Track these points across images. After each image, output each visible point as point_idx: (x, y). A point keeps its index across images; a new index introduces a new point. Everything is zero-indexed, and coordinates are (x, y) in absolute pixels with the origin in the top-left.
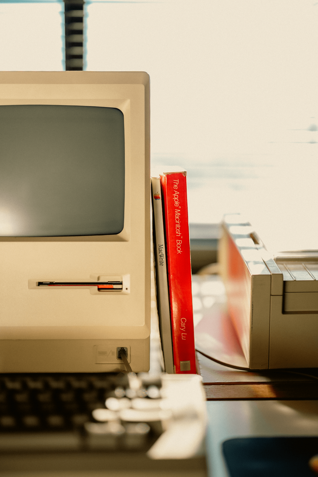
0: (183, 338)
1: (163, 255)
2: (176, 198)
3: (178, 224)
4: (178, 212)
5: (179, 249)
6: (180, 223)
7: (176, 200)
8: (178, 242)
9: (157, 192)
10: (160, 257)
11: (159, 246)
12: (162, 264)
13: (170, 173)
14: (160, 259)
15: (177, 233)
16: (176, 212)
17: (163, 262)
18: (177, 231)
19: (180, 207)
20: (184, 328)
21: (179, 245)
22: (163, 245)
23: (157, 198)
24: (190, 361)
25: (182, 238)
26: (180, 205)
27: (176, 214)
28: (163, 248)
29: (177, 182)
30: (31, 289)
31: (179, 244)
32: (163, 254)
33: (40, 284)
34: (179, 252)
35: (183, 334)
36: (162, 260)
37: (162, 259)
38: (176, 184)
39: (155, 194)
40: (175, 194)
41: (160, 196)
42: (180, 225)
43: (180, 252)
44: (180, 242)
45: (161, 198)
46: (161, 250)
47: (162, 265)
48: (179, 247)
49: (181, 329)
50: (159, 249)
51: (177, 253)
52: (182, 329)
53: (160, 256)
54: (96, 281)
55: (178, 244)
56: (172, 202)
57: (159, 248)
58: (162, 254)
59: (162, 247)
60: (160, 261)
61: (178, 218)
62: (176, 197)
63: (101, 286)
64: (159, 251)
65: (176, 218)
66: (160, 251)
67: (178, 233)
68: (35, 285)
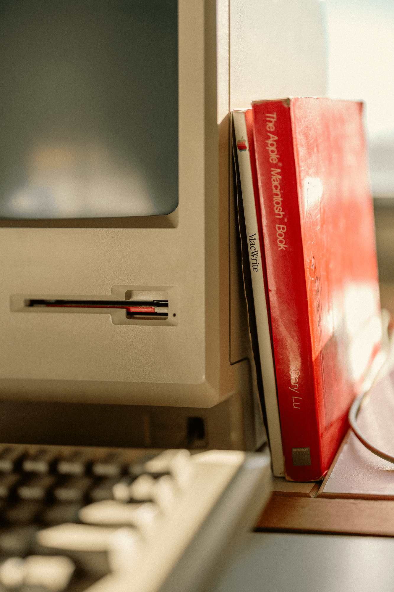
0: (296, 405)
1: (256, 253)
2: (271, 148)
3: (277, 195)
4: (277, 173)
5: (281, 242)
6: (281, 193)
7: (273, 151)
8: (279, 228)
9: (241, 138)
10: (252, 256)
11: (250, 237)
12: (256, 268)
13: (259, 102)
14: (252, 259)
15: (276, 212)
16: (273, 173)
17: (257, 264)
18: (277, 209)
19: (280, 164)
20: (297, 387)
21: (281, 235)
22: (255, 234)
23: (243, 148)
24: (309, 448)
25: (286, 220)
26: (280, 160)
27: (274, 178)
28: (255, 239)
29: (273, 118)
30: (16, 311)
31: (282, 232)
32: (257, 251)
33: (33, 303)
34: (280, 247)
35: (295, 397)
36: (256, 261)
37: (256, 259)
38: (270, 122)
39: (239, 141)
40: (269, 140)
41: (247, 144)
42: (281, 197)
43: (282, 248)
44: (283, 229)
45: (248, 149)
46: (253, 243)
47: (257, 270)
48: (281, 238)
49: (291, 389)
50: (250, 242)
51: (278, 250)
52: (293, 390)
53: (252, 254)
54: (123, 299)
55: (279, 232)
56: (266, 155)
57: (250, 240)
58: (255, 250)
59: (254, 237)
60: (253, 263)
61: (276, 183)
62: (272, 145)
63: (133, 309)
64: (251, 244)
65: (274, 184)
66: (252, 246)
67: (279, 211)
68: (22, 304)
